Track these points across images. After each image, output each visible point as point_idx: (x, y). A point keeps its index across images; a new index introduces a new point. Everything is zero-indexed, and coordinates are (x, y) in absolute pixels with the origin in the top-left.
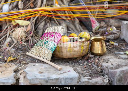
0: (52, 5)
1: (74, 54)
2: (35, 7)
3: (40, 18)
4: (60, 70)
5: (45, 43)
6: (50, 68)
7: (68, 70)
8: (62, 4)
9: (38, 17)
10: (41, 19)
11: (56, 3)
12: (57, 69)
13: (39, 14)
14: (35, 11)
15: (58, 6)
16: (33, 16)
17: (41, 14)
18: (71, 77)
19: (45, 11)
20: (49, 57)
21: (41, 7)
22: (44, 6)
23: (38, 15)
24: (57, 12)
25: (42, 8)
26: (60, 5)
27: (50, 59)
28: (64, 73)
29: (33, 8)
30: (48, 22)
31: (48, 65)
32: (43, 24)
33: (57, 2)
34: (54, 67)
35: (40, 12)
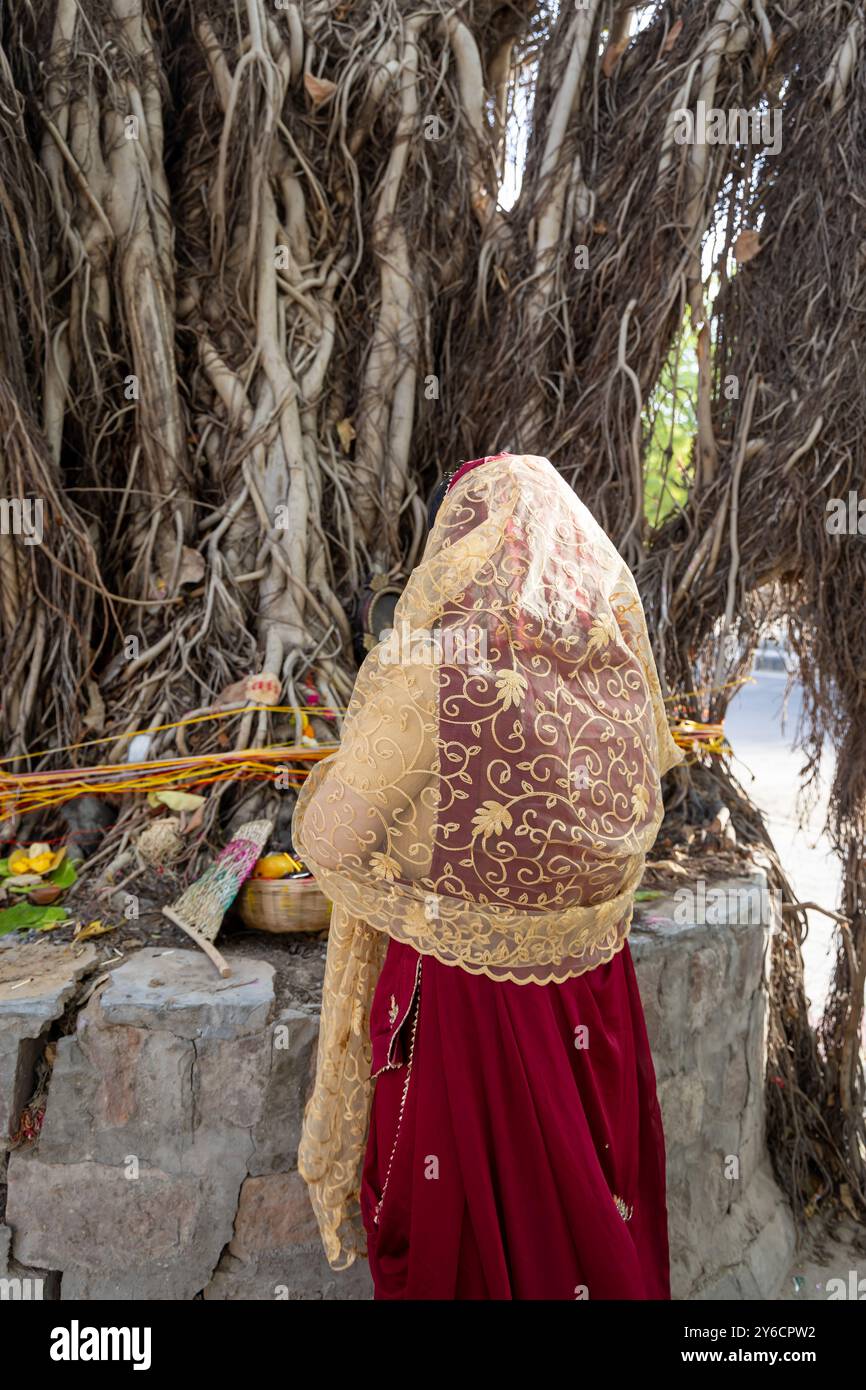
0: (291, 740)
1: (301, 922)
2: (232, 748)
3: (243, 785)
4: (227, 975)
5: (217, 880)
6: (201, 968)
7: (253, 978)
8: (330, 735)
9: (235, 785)
10: (246, 789)
11: (304, 733)
12: (217, 969)
13: (239, 772)
14: (229, 762)
15: (313, 743)
16: (220, 778)
17: (248, 773)
18: (244, 1003)
19: (262, 762)
20: (213, 930)
21: (248, 746)
22: (260, 744)
23: (235, 776)
24: (306, 764)
25: (251, 752)
26: (320, 740)
27: (213, 936)
28: (232, 987)
29: (227, 750)
30: (273, 798)
31: (202, 956)
32: (252, 804)
33: (310, 731)
34: (213, 964)
35: (244, 766)
